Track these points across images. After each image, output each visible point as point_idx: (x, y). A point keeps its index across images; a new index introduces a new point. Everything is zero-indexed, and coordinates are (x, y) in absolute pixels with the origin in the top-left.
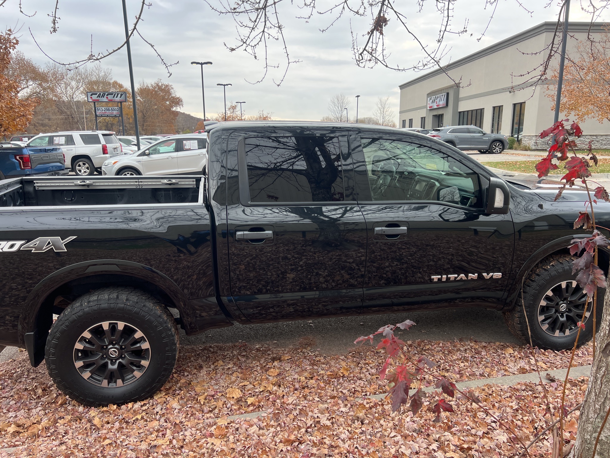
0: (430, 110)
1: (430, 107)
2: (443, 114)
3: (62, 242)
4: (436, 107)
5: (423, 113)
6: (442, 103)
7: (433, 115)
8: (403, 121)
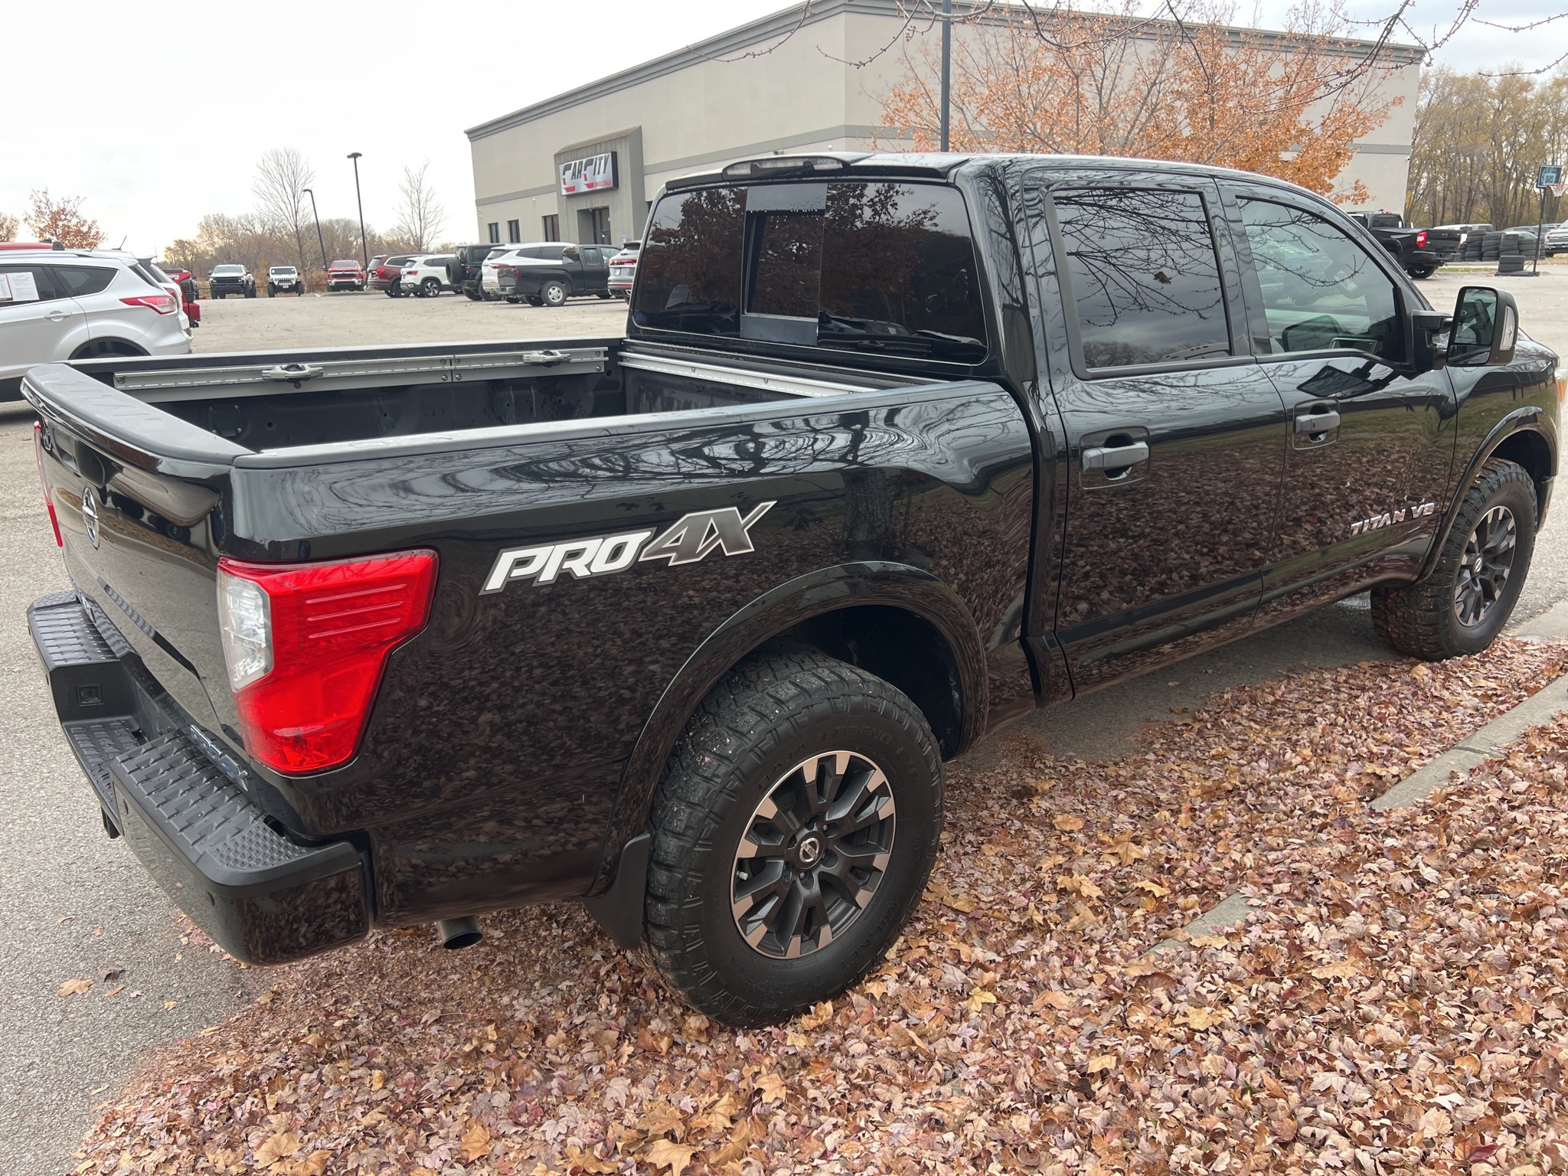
0: (568, 196)
1: (567, 189)
2: (607, 208)
3: (743, 522)
4: (585, 189)
5: (550, 205)
6: (602, 177)
7: (580, 211)
8: (490, 225)
